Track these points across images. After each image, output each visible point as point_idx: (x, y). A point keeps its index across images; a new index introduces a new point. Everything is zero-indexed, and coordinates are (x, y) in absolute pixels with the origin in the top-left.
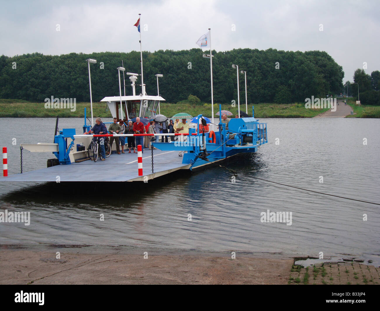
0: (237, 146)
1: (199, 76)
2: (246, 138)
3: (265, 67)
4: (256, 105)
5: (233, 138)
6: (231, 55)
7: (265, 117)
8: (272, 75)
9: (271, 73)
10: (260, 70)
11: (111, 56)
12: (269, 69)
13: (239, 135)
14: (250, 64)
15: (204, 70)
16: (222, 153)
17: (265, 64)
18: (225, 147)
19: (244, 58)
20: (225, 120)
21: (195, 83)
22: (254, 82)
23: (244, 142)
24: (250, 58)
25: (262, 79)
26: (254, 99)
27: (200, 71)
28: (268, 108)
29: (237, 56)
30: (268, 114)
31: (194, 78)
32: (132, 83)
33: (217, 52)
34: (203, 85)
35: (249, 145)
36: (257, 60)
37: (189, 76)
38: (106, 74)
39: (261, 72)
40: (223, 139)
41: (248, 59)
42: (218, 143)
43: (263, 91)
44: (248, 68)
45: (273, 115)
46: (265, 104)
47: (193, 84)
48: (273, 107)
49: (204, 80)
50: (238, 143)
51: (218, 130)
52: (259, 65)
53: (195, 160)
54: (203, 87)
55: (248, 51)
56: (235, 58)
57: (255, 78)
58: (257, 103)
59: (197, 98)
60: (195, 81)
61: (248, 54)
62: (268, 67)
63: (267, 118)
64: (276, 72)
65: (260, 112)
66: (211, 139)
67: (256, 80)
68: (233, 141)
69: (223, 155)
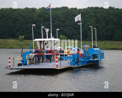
0: (91, 59)
1: (67, 23)
2: (95, 56)
3: (108, 18)
4: (101, 41)
5: (90, 56)
6: (87, 11)
7: (107, 49)
8: (112, 23)
9: (111, 22)
10: (104, 20)
11: (13, 10)
12: (110, 19)
13: (92, 55)
14: (98, 16)
15: (70, 20)
16: (85, 62)
17: (107, 16)
18: (86, 59)
19: (94, 13)
20: (86, 49)
21: (64, 28)
22: (100, 27)
23: (94, 58)
24: (98, 12)
25: (106, 26)
26: (101, 38)
27: (67, 20)
28: (109, 43)
29: (90, 11)
30: (109, 47)
31: (63, 25)
32: (46, 33)
33: (78, 9)
34: (69, 29)
35: (96, 59)
36: (103, 14)
37: (60, 23)
38: (9, 21)
39: (105, 21)
40: (85, 56)
41: (97, 13)
42: (83, 58)
43: (106, 33)
44: (97, 19)
45: (112, 48)
46: (107, 41)
47: (63, 29)
48: (112, 43)
49: (69, 26)
50: (91, 58)
51: (83, 53)
52: (103, 17)
53: (75, 64)
54: (69, 31)
55: (97, 8)
56: (89, 13)
57: (101, 25)
58: (102, 41)
59: (65, 37)
60: (64, 26)
61: (97, 10)
62: (109, 18)
63: (108, 49)
64: (114, 21)
65: (104, 46)
66: (81, 56)
67: (102, 26)
68: (89, 57)
69: (85, 63)
